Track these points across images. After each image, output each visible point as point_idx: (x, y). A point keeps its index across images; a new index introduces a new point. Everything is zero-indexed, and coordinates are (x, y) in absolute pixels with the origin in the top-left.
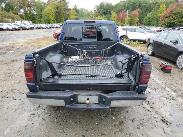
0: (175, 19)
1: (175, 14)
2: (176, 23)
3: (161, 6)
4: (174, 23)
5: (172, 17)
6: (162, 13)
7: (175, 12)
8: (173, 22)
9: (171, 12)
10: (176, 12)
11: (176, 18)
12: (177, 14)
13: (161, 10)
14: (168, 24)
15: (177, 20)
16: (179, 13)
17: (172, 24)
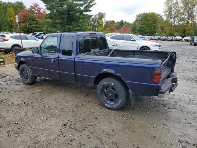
0: (30, 25)
1: (30, 19)
2: (33, 28)
3: (9, 9)
4: (32, 28)
5: (28, 22)
6: (12, 17)
7: (28, 17)
8: (30, 27)
9: (24, 17)
10: (30, 17)
11: (31, 23)
12: (31, 20)
13: (9, 13)
14: (25, 29)
15: (33, 25)
16: (33, 19)
17: (30, 29)
